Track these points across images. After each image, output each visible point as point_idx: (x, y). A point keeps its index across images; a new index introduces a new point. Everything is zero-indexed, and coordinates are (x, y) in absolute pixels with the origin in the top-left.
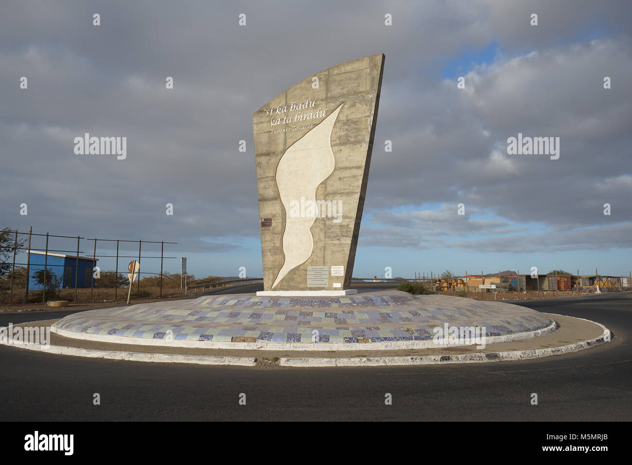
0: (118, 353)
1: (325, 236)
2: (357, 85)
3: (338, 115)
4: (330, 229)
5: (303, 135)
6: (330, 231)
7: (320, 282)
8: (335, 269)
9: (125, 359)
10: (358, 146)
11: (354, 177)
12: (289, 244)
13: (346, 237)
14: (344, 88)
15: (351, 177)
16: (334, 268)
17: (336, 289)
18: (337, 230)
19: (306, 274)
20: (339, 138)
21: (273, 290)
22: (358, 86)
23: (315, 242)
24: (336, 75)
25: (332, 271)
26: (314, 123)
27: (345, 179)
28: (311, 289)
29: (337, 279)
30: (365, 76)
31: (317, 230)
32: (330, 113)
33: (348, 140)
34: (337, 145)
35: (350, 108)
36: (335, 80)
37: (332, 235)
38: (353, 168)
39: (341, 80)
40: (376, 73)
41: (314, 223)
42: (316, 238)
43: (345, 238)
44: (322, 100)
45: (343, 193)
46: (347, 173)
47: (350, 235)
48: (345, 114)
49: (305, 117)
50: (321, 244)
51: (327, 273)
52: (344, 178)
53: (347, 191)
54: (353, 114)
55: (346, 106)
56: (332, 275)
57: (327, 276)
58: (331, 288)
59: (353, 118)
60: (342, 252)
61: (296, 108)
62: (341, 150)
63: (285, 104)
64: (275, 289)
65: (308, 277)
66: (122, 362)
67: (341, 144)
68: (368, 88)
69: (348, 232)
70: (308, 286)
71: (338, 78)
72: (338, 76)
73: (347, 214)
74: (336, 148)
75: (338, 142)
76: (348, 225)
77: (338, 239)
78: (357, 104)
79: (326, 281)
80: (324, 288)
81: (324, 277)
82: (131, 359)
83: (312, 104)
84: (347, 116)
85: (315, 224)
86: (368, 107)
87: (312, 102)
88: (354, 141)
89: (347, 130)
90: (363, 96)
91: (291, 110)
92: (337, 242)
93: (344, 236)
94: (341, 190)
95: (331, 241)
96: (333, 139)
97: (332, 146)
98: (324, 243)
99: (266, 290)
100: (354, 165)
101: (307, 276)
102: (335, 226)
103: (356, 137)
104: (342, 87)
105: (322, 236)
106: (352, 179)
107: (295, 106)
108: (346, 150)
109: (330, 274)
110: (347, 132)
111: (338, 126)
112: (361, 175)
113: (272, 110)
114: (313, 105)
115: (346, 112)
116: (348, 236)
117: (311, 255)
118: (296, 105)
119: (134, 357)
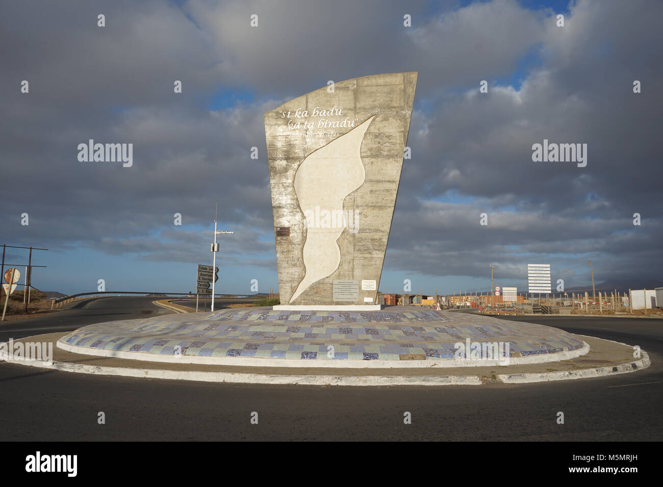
0: (318, 377)
1: (354, 249)
2: (390, 99)
3: (369, 127)
4: (360, 242)
5: (328, 142)
6: (360, 244)
7: (349, 297)
8: (365, 284)
9: (332, 384)
10: (391, 160)
11: (387, 190)
12: (310, 255)
13: (379, 250)
14: (375, 100)
15: (383, 191)
16: (365, 282)
17: (367, 304)
18: (368, 243)
19: (332, 287)
20: (371, 150)
21: (291, 304)
22: (391, 101)
23: (342, 255)
24: (366, 86)
25: (362, 285)
26: (341, 132)
27: (377, 193)
28: (338, 303)
29: (369, 293)
30: (398, 91)
31: (346, 242)
32: (359, 124)
33: (381, 153)
34: (368, 157)
35: (382, 121)
36: (365, 92)
37: (362, 248)
38: (385, 181)
39: (372, 93)
40: (411, 90)
41: (341, 235)
42: (343, 250)
43: (377, 251)
44: (350, 109)
45: (375, 206)
46: (381, 186)
47: (383, 249)
48: (378, 127)
49: (330, 125)
50: (349, 257)
51: (357, 287)
52: (376, 191)
53: (380, 204)
54: (386, 128)
55: (377, 119)
56: (362, 289)
57: (357, 291)
58: (360, 303)
59: (386, 132)
60: (374, 266)
61: (319, 114)
62: (372, 163)
63: (305, 108)
64: (294, 303)
65: (334, 290)
66: (329, 388)
67: (372, 156)
68: (402, 104)
69: (381, 246)
70: (335, 300)
71: (368, 89)
72: (368, 88)
73: (380, 228)
74: (367, 160)
75: (369, 153)
76: (380, 239)
77: (370, 253)
78: (390, 119)
79: (355, 295)
80: (353, 302)
81: (353, 291)
82: (340, 384)
83: (338, 112)
84: (379, 129)
85: (343, 236)
86: (403, 123)
87: (339, 110)
88: (387, 156)
89: (379, 143)
90: (397, 112)
91: (313, 115)
92: (368, 256)
93: (377, 250)
94: (373, 203)
95: (361, 254)
96: (362, 151)
97: (361, 157)
98: (352, 256)
99: (283, 305)
100: (387, 179)
101: (332, 289)
102: (365, 239)
103: (389, 151)
104: (373, 99)
105: (351, 249)
106: (385, 193)
107: (318, 112)
108: (378, 162)
109: (360, 288)
110: (379, 145)
111: (369, 138)
112: (395, 190)
113: (289, 113)
114: (340, 113)
115: (379, 124)
116: (381, 250)
117: (338, 269)
118: (320, 111)
119: (343, 381)
